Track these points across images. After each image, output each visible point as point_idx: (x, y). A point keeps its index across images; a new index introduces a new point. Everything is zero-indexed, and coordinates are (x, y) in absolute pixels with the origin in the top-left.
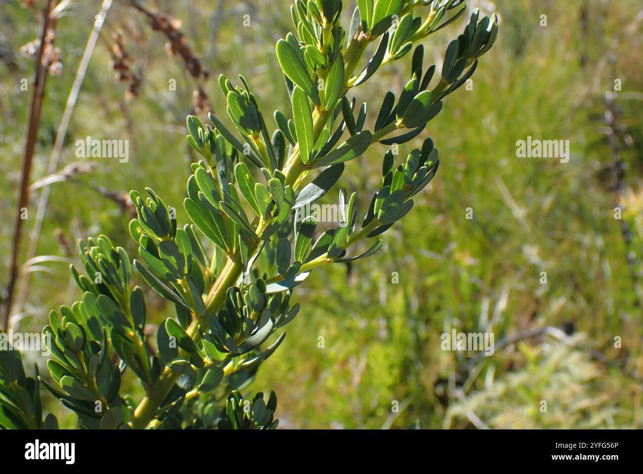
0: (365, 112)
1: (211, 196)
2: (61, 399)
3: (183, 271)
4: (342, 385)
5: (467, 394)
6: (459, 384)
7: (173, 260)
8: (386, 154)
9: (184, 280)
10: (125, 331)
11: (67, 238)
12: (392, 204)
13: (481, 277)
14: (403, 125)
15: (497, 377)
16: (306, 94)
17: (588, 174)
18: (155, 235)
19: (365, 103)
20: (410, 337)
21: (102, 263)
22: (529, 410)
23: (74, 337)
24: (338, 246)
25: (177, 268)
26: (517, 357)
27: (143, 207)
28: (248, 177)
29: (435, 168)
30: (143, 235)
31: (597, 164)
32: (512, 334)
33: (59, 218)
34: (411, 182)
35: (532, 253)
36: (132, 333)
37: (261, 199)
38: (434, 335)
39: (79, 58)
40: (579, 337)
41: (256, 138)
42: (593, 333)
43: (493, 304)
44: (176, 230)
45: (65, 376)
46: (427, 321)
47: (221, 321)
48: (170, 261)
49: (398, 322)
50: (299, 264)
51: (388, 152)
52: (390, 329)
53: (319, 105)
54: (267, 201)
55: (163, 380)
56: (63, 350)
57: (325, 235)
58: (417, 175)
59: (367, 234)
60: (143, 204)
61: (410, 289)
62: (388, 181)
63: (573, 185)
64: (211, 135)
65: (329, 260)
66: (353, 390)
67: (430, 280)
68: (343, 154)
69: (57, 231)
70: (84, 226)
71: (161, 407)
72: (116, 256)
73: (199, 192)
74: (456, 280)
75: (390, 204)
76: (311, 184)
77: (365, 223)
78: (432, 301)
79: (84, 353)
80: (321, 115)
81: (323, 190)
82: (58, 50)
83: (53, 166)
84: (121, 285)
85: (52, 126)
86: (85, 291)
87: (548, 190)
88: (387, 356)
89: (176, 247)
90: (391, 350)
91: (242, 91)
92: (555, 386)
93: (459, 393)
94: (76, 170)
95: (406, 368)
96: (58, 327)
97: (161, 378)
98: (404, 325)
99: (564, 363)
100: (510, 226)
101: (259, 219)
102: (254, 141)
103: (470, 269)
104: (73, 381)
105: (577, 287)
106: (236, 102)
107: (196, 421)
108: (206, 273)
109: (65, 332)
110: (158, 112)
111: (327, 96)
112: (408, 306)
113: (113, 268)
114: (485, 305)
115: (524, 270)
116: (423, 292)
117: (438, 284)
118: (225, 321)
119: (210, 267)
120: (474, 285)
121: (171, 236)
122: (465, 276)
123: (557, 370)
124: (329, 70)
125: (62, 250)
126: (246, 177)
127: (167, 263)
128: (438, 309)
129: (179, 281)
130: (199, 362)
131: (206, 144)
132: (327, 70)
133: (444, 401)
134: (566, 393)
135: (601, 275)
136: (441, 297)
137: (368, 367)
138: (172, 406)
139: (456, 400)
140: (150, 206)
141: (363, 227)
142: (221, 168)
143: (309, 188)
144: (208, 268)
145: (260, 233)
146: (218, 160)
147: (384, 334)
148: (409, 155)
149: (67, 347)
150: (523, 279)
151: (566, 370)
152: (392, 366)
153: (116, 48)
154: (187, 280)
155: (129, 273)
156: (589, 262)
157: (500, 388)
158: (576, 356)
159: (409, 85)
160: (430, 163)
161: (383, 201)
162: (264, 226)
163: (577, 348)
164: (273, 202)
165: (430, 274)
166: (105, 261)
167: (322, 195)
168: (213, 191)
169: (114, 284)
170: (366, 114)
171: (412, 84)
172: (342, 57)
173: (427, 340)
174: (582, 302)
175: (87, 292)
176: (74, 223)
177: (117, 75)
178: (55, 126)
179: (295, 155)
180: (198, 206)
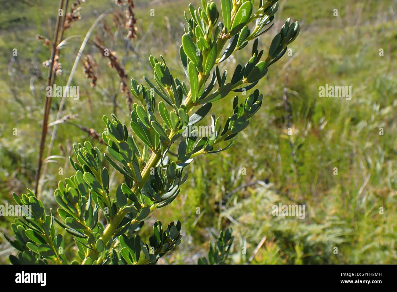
0: (226, 76)
1: (144, 120)
2: (65, 229)
3: (131, 159)
4: (177, 206)
5: (227, 208)
6: (224, 204)
7: (126, 153)
8: (235, 98)
9: (131, 164)
10: (98, 191)
11: (64, 148)
12: (240, 123)
13: (232, 162)
14: (247, 81)
15: (238, 201)
16: (195, 65)
17: (271, 121)
18: (116, 139)
19: (226, 71)
20: (204, 186)
21: (86, 155)
22: (253, 214)
23: (73, 196)
24: (210, 145)
25: (128, 157)
26: (246, 193)
27: (110, 124)
28: (165, 109)
29: (260, 104)
30: (109, 140)
31: (274, 118)
32: (244, 184)
33: (60, 139)
34: (248, 111)
35: (251, 152)
36: (102, 192)
37: (173, 120)
38: (213, 185)
39: (69, 74)
40: (271, 185)
41: (169, 89)
42: (276, 182)
43: (236, 172)
44: (127, 137)
45: (68, 217)
46: (210, 179)
47: (152, 185)
48: (125, 154)
49: (199, 180)
50: (189, 154)
51: (236, 97)
52: (196, 183)
53: (202, 71)
54: (176, 121)
55: (118, 215)
56: (67, 203)
57: (201, 140)
58: (252, 108)
59: (224, 138)
60: (110, 123)
61: (204, 166)
62: (236, 111)
63: (265, 125)
64: (144, 89)
65: (204, 152)
66: (182, 207)
67: (211, 163)
68: (215, 97)
69: (60, 145)
70: (71, 142)
71: (117, 229)
72: (94, 152)
73: (137, 118)
74: (222, 162)
75: (238, 123)
76: (195, 114)
77: (223, 134)
78: (212, 171)
79: (79, 204)
80: (203, 77)
81: (201, 117)
82: (59, 64)
83: (58, 117)
84: (97, 167)
85: (57, 102)
86: (77, 171)
87: (256, 127)
88: (195, 193)
89: (128, 146)
90: (196, 191)
91: (162, 64)
92: (263, 204)
93: (223, 208)
94: (69, 118)
95: (202, 198)
96: (64, 190)
97: (118, 214)
98: (201, 181)
99: (265, 195)
100: (242, 142)
101: (170, 131)
102: (167, 91)
103: (227, 158)
104: (72, 220)
105: (268, 165)
106: (160, 69)
107: (136, 236)
108: (140, 160)
109: (68, 193)
110: (101, 97)
111: (206, 67)
112: (203, 173)
113: (93, 158)
114: (233, 172)
115: (248, 158)
116: (208, 168)
117: (214, 164)
118: (154, 185)
119: (142, 157)
120: (229, 165)
121: (125, 140)
122: (225, 161)
123: (263, 198)
124: (210, 52)
125: (61, 153)
126: (164, 109)
127: (123, 155)
128: (214, 174)
129: (128, 164)
130: (138, 206)
131: (141, 94)
132: (209, 51)
133: (218, 211)
134: (267, 207)
135: (277, 160)
136: (215, 169)
137: (188, 198)
138: (123, 228)
139: (223, 210)
140: (114, 124)
141: (222, 136)
142: (148, 107)
143: (194, 116)
144: (141, 158)
145: (170, 138)
146: (147, 102)
147: (193, 184)
148: (248, 98)
149: (69, 201)
150: (248, 162)
151: (266, 198)
152: (197, 197)
153: (86, 63)
154: (133, 164)
155: (101, 160)
156: (273, 155)
157: (240, 205)
158: (270, 192)
159: (251, 60)
160: (258, 102)
161: (234, 122)
162: (173, 135)
163: (270, 189)
164: (179, 122)
165: (211, 161)
166: (88, 154)
167: (201, 119)
168: (145, 117)
169: (93, 166)
170: (226, 77)
171: (253, 59)
172: (216, 45)
173: (210, 187)
174: (270, 171)
175: (78, 171)
176: (67, 140)
177: (87, 76)
178: (59, 102)
179: (189, 98)
180: (137, 125)
